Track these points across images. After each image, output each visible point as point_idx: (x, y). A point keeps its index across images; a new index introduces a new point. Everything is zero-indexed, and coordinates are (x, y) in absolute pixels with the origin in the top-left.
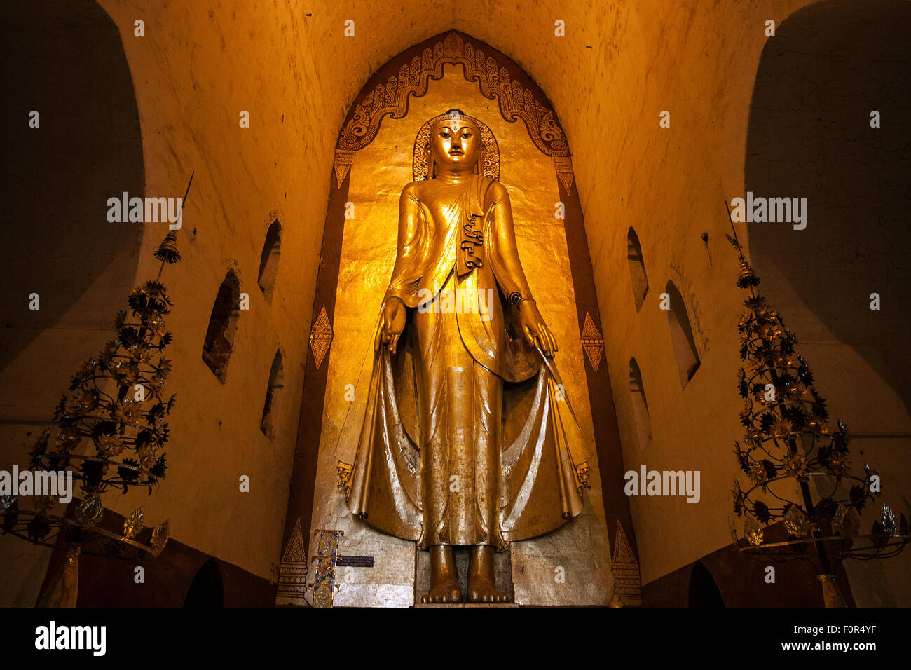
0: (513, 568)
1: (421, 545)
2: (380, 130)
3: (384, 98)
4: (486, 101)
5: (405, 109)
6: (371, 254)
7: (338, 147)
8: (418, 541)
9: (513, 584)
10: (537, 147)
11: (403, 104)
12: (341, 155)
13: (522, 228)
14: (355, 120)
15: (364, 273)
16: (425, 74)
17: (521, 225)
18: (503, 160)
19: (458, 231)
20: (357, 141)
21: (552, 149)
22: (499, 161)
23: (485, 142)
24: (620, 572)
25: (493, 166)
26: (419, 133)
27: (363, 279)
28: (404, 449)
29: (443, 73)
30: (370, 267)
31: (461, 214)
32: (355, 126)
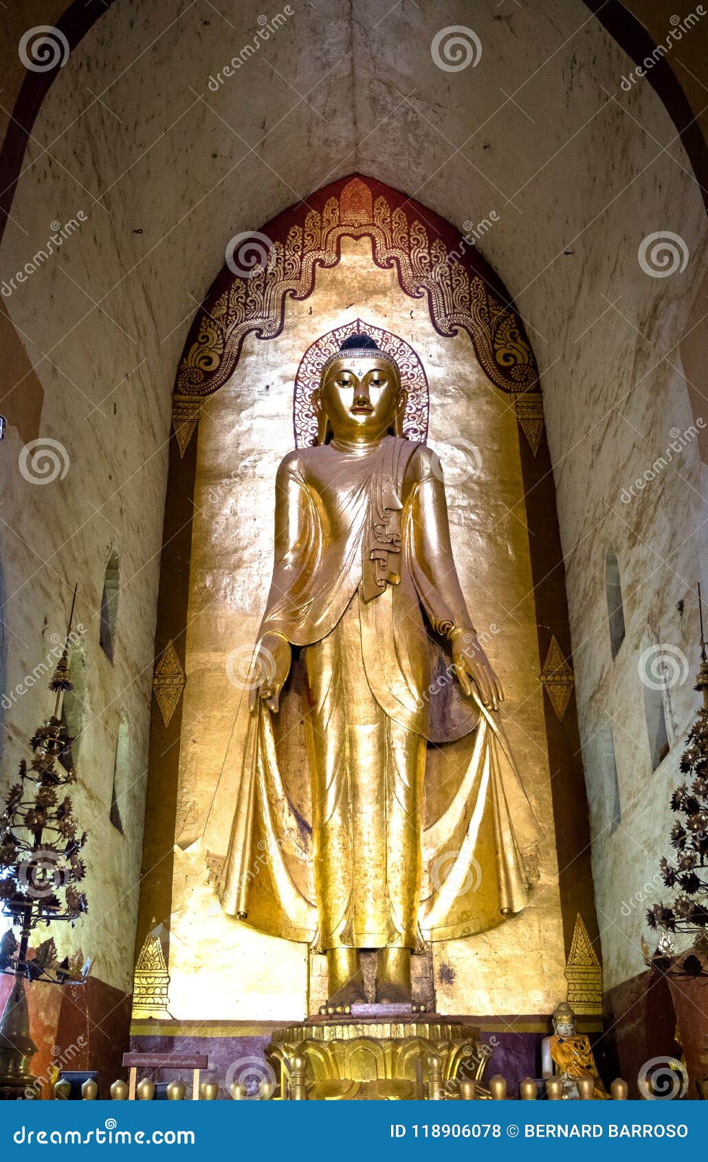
0: (435, 972)
1: (315, 948)
2: (240, 360)
3: (245, 304)
4: (409, 302)
5: (278, 323)
6: (234, 558)
7: (176, 391)
8: (311, 943)
9: (434, 991)
10: (489, 376)
11: (275, 313)
12: (181, 404)
13: (460, 511)
14: (201, 344)
15: (226, 588)
16: (310, 257)
17: (459, 507)
18: (435, 399)
19: (365, 532)
20: (204, 381)
21: (513, 380)
22: (428, 404)
23: (406, 373)
24: (576, 976)
25: (419, 413)
26: (302, 362)
27: (226, 597)
28: (291, 830)
29: (338, 254)
30: (234, 579)
31: (368, 507)
32: (202, 355)
